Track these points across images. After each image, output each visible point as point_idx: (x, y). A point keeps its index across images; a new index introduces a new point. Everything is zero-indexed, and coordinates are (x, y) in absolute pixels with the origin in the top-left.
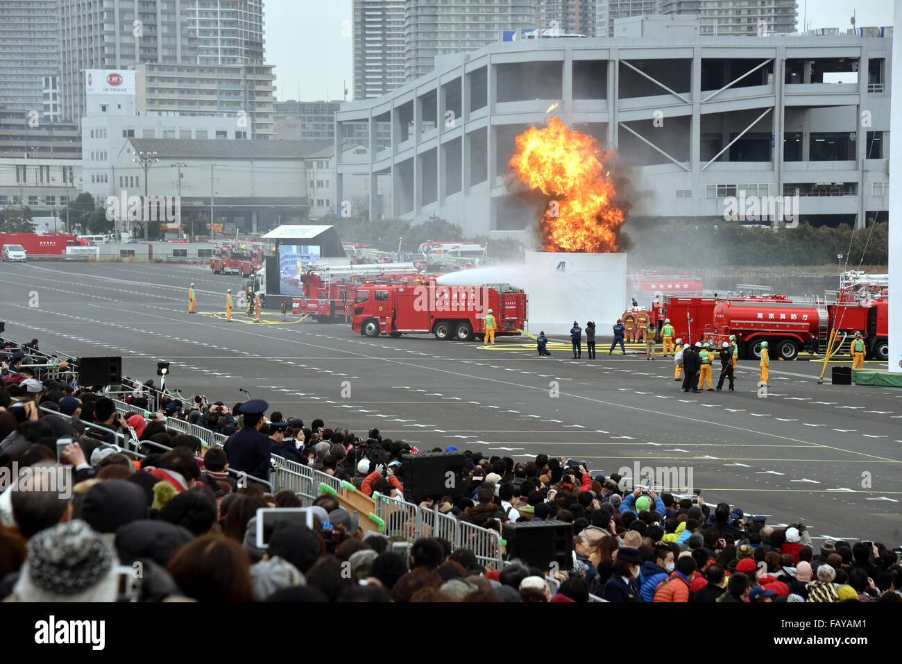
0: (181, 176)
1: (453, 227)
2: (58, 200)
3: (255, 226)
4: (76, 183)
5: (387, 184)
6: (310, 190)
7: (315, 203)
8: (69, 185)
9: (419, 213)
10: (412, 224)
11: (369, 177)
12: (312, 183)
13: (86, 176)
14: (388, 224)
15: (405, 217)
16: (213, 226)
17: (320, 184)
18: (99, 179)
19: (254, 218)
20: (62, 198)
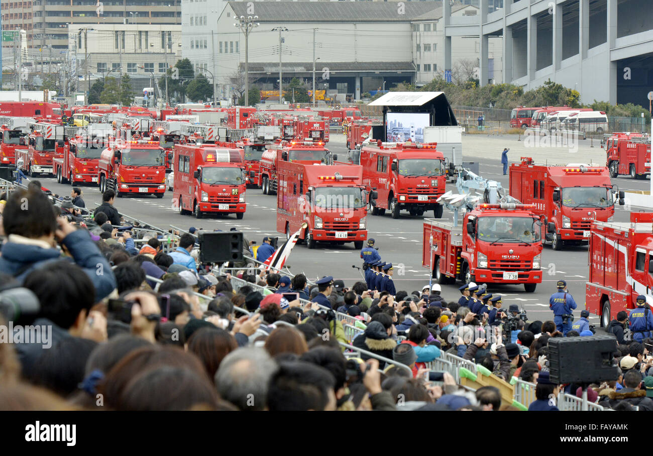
0: (282, 40)
1: (569, 93)
2: (156, 67)
3: (358, 92)
4: (175, 48)
5: (498, 46)
6: (416, 55)
7: (422, 68)
8: (168, 51)
9: (533, 78)
10: (526, 90)
11: (480, 40)
12: (418, 47)
13: (185, 41)
14: (500, 90)
15: (518, 82)
16: (314, 93)
17: (427, 48)
18: (198, 45)
19: (358, 84)
20: (161, 65)
